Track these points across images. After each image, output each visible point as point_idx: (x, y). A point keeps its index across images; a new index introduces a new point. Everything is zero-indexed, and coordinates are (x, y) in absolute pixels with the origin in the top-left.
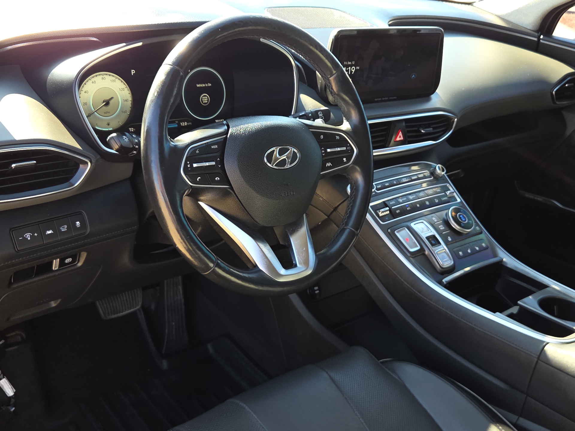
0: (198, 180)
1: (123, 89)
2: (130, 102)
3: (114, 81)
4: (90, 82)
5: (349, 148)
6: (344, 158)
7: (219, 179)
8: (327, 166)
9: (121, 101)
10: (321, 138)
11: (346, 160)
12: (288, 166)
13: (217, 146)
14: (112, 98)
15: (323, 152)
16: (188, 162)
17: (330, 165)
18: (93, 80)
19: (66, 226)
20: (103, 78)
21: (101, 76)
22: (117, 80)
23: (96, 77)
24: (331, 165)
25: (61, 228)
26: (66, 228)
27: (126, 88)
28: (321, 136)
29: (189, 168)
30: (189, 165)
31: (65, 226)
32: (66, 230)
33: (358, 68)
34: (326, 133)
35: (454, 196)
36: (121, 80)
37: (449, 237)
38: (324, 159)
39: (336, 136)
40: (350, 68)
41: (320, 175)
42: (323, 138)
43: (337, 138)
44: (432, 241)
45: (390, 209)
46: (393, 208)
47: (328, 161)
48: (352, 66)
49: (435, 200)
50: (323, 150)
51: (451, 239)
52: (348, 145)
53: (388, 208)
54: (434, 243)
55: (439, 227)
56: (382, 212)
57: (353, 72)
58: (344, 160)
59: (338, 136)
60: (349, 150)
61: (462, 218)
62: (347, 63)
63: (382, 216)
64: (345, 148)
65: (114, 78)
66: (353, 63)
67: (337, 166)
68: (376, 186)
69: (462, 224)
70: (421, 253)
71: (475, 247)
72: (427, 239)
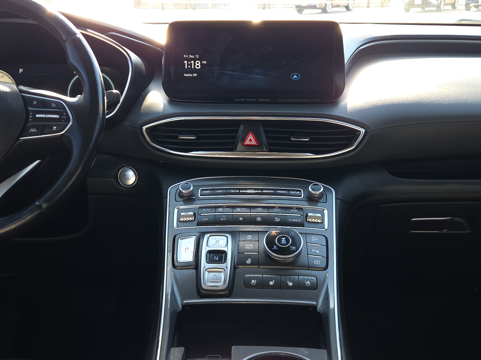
5: (65, 117)
6: (55, 126)
8: (30, 131)
10: (34, 104)
11: (56, 129)
15: (31, 117)
17: (34, 131)
24: (36, 131)
27: (13, 83)
28: (35, 102)
33: (205, 62)
34: (42, 99)
35: (321, 223)
36: (8, 76)
37: (250, 260)
38: (29, 124)
39: (52, 104)
40: (193, 62)
41: (18, 139)
42: (36, 103)
43: (53, 106)
44: (215, 257)
45: (195, 215)
46: (201, 214)
47: (33, 127)
48: (195, 60)
49: (277, 218)
50: (31, 115)
51: (250, 262)
52: (65, 114)
53: (192, 213)
54: (217, 259)
55: (246, 245)
56: (183, 216)
57: (198, 66)
58: (53, 129)
59: (54, 104)
60: (63, 119)
61: (282, 241)
62: (188, 56)
63: (183, 221)
64: (60, 117)
65: (3, 75)
66: (197, 56)
67: (42, 134)
68: (202, 192)
69: (275, 247)
70: (193, 267)
71: (288, 281)
72: (208, 253)
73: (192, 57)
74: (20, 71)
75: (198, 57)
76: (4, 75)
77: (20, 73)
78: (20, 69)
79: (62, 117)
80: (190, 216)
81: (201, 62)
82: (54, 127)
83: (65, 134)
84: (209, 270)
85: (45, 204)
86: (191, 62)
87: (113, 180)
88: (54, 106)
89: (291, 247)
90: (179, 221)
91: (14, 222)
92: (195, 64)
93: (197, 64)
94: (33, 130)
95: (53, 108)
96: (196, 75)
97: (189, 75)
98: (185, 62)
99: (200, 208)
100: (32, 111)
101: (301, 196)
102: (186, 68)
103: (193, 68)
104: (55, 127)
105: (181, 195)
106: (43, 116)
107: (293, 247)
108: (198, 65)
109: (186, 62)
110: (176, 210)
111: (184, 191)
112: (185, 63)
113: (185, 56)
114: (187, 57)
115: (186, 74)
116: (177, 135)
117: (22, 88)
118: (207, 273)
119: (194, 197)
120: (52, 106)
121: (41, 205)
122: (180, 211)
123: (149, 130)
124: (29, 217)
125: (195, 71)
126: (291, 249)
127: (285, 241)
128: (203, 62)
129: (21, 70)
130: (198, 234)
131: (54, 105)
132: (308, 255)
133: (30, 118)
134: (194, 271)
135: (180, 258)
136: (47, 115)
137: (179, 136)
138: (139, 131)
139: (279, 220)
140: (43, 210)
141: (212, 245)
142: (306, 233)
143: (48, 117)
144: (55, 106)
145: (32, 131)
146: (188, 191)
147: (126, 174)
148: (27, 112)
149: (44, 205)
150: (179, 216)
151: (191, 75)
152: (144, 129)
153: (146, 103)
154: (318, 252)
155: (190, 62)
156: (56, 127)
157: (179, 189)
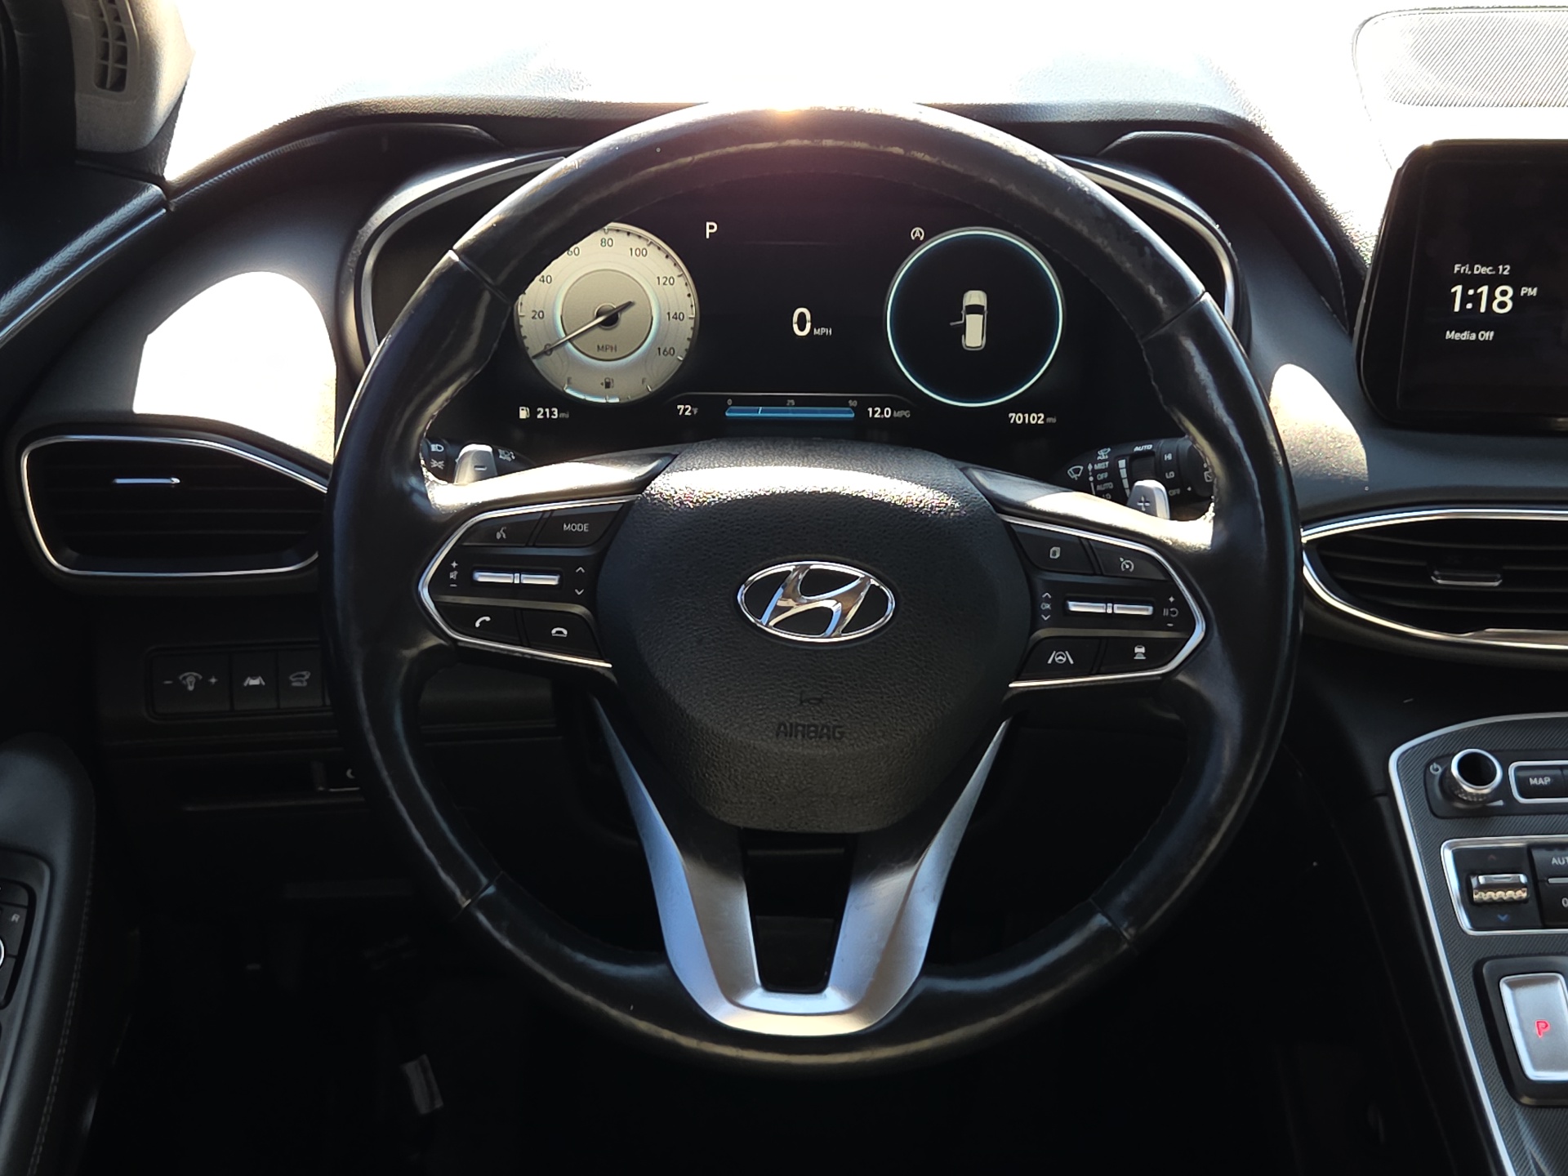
0: (476, 625)
1: (669, 281)
2: (691, 323)
3: (643, 253)
5: (1174, 613)
6: (1139, 646)
7: (565, 632)
8: (1050, 661)
9: (660, 314)
10: (1051, 556)
11: (1144, 654)
12: (835, 636)
13: (585, 528)
14: (629, 304)
15: (1048, 610)
16: (454, 564)
17: (1064, 659)
19: (307, 675)
20: (603, 242)
21: (602, 235)
22: (652, 250)
24: (1072, 662)
25: (291, 678)
26: (307, 680)
27: (681, 278)
28: (1054, 549)
29: (453, 581)
30: (456, 573)
31: (304, 673)
32: (305, 684)
33: (1533, 292)
34: (1080, 539)
36: (665, 251)
38: (1041, 634)
39: (1122, 560)
40: (1484, 289)
42: (1058, 556)
43: (1125, 566)
46: (1550, 880)
47: (1060, 644)
48: (1494, 282)
50: (1047, 600)
52: (1172, 599)
57: (1502, 305)
58: (1135, 654)
59: (1128, 561)
60: (1169, 619)
62: (1472, 269)
63: (1491, 905)
64: (1154, 610)
65: (642, 244)
66: (1504, 270)
67: (1094, 672)
68: (1522, 777)
73: (1485, 270)
74: (708, 231)
75: (1506, 271)
76: (649, 245)
77: (708, 236)
78: (708, 224)
79: (1166, 612)
80: (1512, 884)
81: (1517, 291)
82: (1137, 650)
85: (1130, 926)
86: (1479, 291)
88: (1130, 567)
90: (1471, 903)
92: (1491, 298)
93: (1499, 298)
95: (1127, 575)
96: (1488, 335)
97: (1465, 336)
98: (1453, 290)
100: (1051, 586)
102: (1457, 309)
103: (1483, 309)
104: (1143, 650)
108: (1503, 300)
109: (1458, 289)
111: (1474, 790)
112: (1456, 292)
113: (1456, 269)
114: (1465, 270)
115: (1453, 332)
116: (1421, 564)
120: (1123, 569)
121: (1114, 929)
125: (1489, 320)
128: (1525, 290)
129: (711, 227)
131: (1128, 564)
133: (1046, 612)
136: (1108, 605)
137: (1435, 575)
144: (1133, 567)
145: (1057, 659)
148: (1032, 588)
149: (1130, 929)
150: (1466, 883)
151: (1473, 337)
155: (1475, 291)
156: (1146, 650)
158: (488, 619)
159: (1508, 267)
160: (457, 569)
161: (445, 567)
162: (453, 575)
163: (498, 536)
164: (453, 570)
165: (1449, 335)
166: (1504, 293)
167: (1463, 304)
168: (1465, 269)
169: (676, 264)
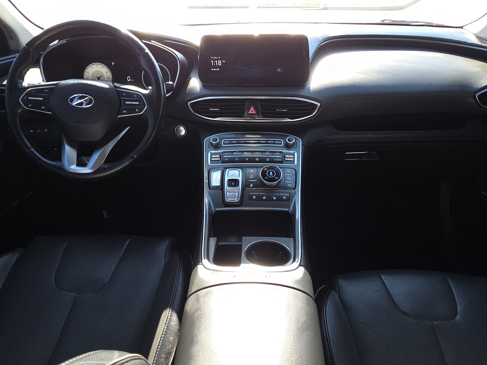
0: (29, 106)
1: (107, 72)
2: (111, 79)
3: (102, 67)
4: (90, 67)
7: (44, 108)
9: (106, 78)
12: (84, 106)
13: (48, 91)
14: (101, 76)
15: (123, 104)
18: (92, 66)
20: (97, 66)
21: (96, 65)
22: (104, 67)
23: (93, 65)
24: (126, 112)
27: (109, 72)
28: (124, 94)
33: (224, 61)
34: (128, 92)
35: (293, 161)
36: (106, 67)
37: (252, 184)
38: (122, 108)
40: (216, 61)
41: (116, 117)
44: (233, 183)
45: (220, 157)
46: (224, 157)
47: (124, 109)
48: (218, 60)
49: (267, 159)
50: (123, 102)
51: (252, 186)
52: (142, 101)
53: (219, 156)
54: (234, 184)
55: (250, 176)
56: (214, 158)
57: (220, 64)
58: (136, 110)
60: (142, 105)
61: (270, 174)
62: (214, 58)
63: (214, 161)
64: (139, 103)
67: (130, 114)
68: (224, 142)
69: (266, 177)
70: (220, 188)
71: (273, 197)
72: (228, 181)
73: (216, 58)
74: (113, 64)
75: (219, 58)
78: (113, 63)
79: (141, 104)
80: (218, 157)
81: (222, 62)
83: (143, 114)
84: (229, 191)
87: (172, 133)
88: (135, 96)
89: (275, 177)
90: (211, 160)
91: (119, 166)
92: (218, 63)
93: (219, 63)
94: (124, 111)
95: (135, 98)
96: (218, 69)
97: (215, 69)
99: (224, 152)
100: (123, 100)
101: (282, 144)
102: (213, 65)
103: (217, 65)
105: (212, 144)
106: (130, 103)
107: (277, 178)
108: (220, 63)
109: (212, 61)
110: (209, 154)
111: (214, 143)
113: (211, 58)
116: (208, 107)
117: (116, 84)
118: (228, 193)
119: (220, 146)
121: (133, 157)
122: (212, 154)
123: (191, 105)
124: (127, 163)
125: (218, 67)
126: (275, 179)
127: (272, 174)
128: (223, 61)
130: (223, 169)
132: (285, 181)
134: (221, 191)
135: (213, 183)
136: (132, 102)
137: (210, 108)
138: (186, 105)
139: (269, 160)
140: (134, 159)
141: (231, 176)
142: (284, 168)
143: (133, 104)
146: (216, 142)
147: (179, 129)
148: (120, 100)
149: (135, 156)
150: (211, 157)
151: (216, 70)
152: (189, 104)
153: (189, 87)
154: (291, 179)
156: (138, 110)
157: (210, 140)
158: (31, 105)
159: (220, 57)
160: (26, 97)
161: (24, 96)
162: (25, 98)
163: (33, 92)
164: (25, 97)
165: (212, 69)
166: (220, 62)
167: (213, 64)
168: (213, 58)
169: (108, 69)
